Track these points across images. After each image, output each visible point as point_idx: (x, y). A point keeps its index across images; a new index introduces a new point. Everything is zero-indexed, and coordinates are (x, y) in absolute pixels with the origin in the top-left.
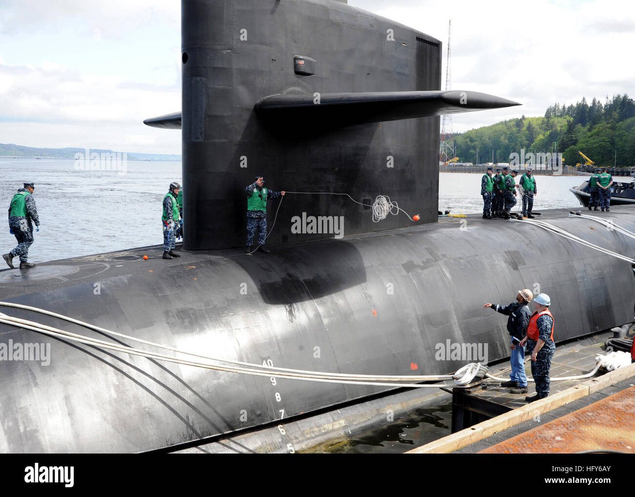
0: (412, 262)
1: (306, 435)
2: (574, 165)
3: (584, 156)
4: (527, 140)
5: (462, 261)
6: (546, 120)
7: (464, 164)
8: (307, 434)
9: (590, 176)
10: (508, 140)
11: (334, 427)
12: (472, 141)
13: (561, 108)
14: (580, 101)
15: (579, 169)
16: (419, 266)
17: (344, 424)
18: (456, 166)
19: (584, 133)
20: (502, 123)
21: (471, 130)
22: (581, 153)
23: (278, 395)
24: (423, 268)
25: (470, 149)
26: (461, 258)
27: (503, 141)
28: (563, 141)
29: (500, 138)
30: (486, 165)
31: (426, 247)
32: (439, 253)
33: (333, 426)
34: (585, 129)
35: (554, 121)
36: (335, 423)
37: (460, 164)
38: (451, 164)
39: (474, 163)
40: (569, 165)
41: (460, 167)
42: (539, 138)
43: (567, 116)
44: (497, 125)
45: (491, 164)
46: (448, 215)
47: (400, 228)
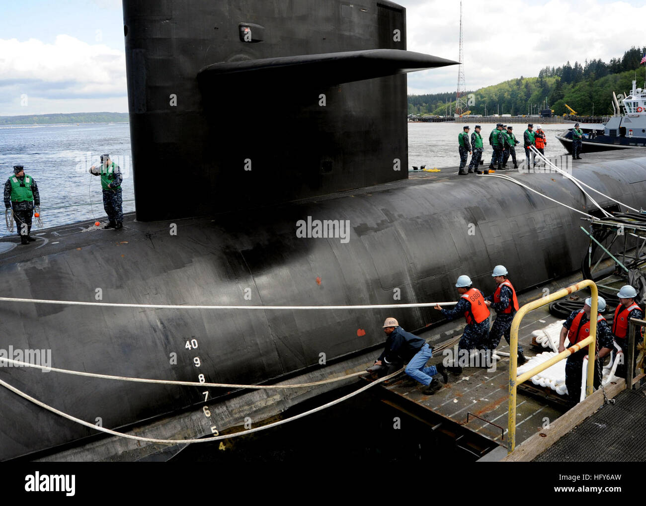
0: (365, 224)
1: (234, 416)
2: (561, 115)
3: (569, 108)
4: (525, 96)
5: (419, 221)
6: (540, 80)
7: (475, 116)
8: (236, 413)
9: (575, 123)
10: (511, 95)
11: (267, 404)
12: (482, 97)
13: (551, 69)
14: (566, 64)
15: (565, 119)
16: (372, 229)
17: (279, 400)
18: (469, 118)
19: (569, 89)
20: (505, 82)
21: (481, 88)
22: (566, 106)
23: (201, 377)
24: (376, 230)
25: (480, 104)
26: (418, 217)
27: (506, 97)
28: (553, 96)
29: (504, 94)
30: (493, 116)
31: (383, 207)
32: (396, 215)
33: (266, 402)
34: (570, 86)
35: (546, 81)
36: (269, 399)
37: (471, 116)
38: (465, 116)
39: (484, 115)
40: (558, 115)
41: (472, 119)
42: (535, 94)
43: (556, 76)
44: (502, 84)
45: (497, 116)
46: (423, 170)
47: (367, 187)
